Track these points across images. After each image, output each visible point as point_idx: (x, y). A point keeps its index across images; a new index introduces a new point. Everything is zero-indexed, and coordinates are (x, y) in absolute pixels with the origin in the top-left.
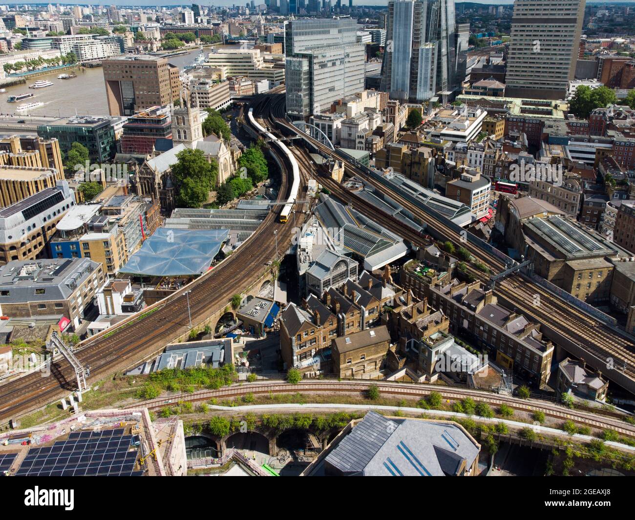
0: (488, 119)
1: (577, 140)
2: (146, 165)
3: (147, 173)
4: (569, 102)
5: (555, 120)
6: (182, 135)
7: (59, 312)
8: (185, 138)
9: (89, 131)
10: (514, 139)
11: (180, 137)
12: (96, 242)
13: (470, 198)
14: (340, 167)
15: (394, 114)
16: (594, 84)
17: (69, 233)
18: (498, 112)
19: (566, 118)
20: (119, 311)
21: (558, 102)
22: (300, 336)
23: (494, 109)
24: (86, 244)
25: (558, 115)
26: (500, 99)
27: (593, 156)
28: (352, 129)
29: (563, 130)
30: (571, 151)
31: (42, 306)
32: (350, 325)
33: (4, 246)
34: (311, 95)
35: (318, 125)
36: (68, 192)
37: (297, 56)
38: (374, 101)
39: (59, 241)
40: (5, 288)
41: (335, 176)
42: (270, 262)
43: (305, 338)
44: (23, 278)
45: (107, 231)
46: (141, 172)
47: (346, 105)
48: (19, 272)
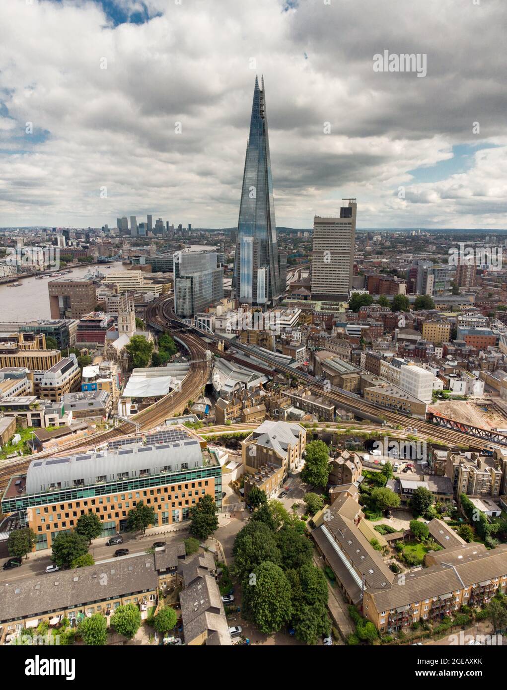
0: (302, 314)
1: (351, 324)
2: (111, 346)
3: (112, 350)
4: (349, 303)
5: (341, 313)
6: (125, 328)
7: (101, 414)
8: (127, 330)
9: (55, 329)
10: (317, 325)
11: (123, 329)
12: (106, 383)
13: (295, 354)
14: (222, 343)
16: (363, 292)
17: (90, 379)
18: (308, 310)
19: (347, 312)
20: (129, 413)
21: (343, 303)
22: (227, 409)
23: (306, 308)
24: (100, 384)
25: (342, 310)
26: (309, 302)
27: (360, 333)
28: (223, 322)
29: (344, 319)
30: (348, 330)
31: (92, 411)
32: (247, 407)
33: (55, 388)
34: (192, 302)
35: (200, 320)
36: (76, 361)
37: (182, 277)
38: (231, 305)
39: (86, 383)
40: (73, 403)
41: (219, 348)
42: (200, 388)
43: (229, 411)
44: (80, 399)
45: (109, 378)
46: (108, 350)
47: (215, 307)
48: (75, 397)
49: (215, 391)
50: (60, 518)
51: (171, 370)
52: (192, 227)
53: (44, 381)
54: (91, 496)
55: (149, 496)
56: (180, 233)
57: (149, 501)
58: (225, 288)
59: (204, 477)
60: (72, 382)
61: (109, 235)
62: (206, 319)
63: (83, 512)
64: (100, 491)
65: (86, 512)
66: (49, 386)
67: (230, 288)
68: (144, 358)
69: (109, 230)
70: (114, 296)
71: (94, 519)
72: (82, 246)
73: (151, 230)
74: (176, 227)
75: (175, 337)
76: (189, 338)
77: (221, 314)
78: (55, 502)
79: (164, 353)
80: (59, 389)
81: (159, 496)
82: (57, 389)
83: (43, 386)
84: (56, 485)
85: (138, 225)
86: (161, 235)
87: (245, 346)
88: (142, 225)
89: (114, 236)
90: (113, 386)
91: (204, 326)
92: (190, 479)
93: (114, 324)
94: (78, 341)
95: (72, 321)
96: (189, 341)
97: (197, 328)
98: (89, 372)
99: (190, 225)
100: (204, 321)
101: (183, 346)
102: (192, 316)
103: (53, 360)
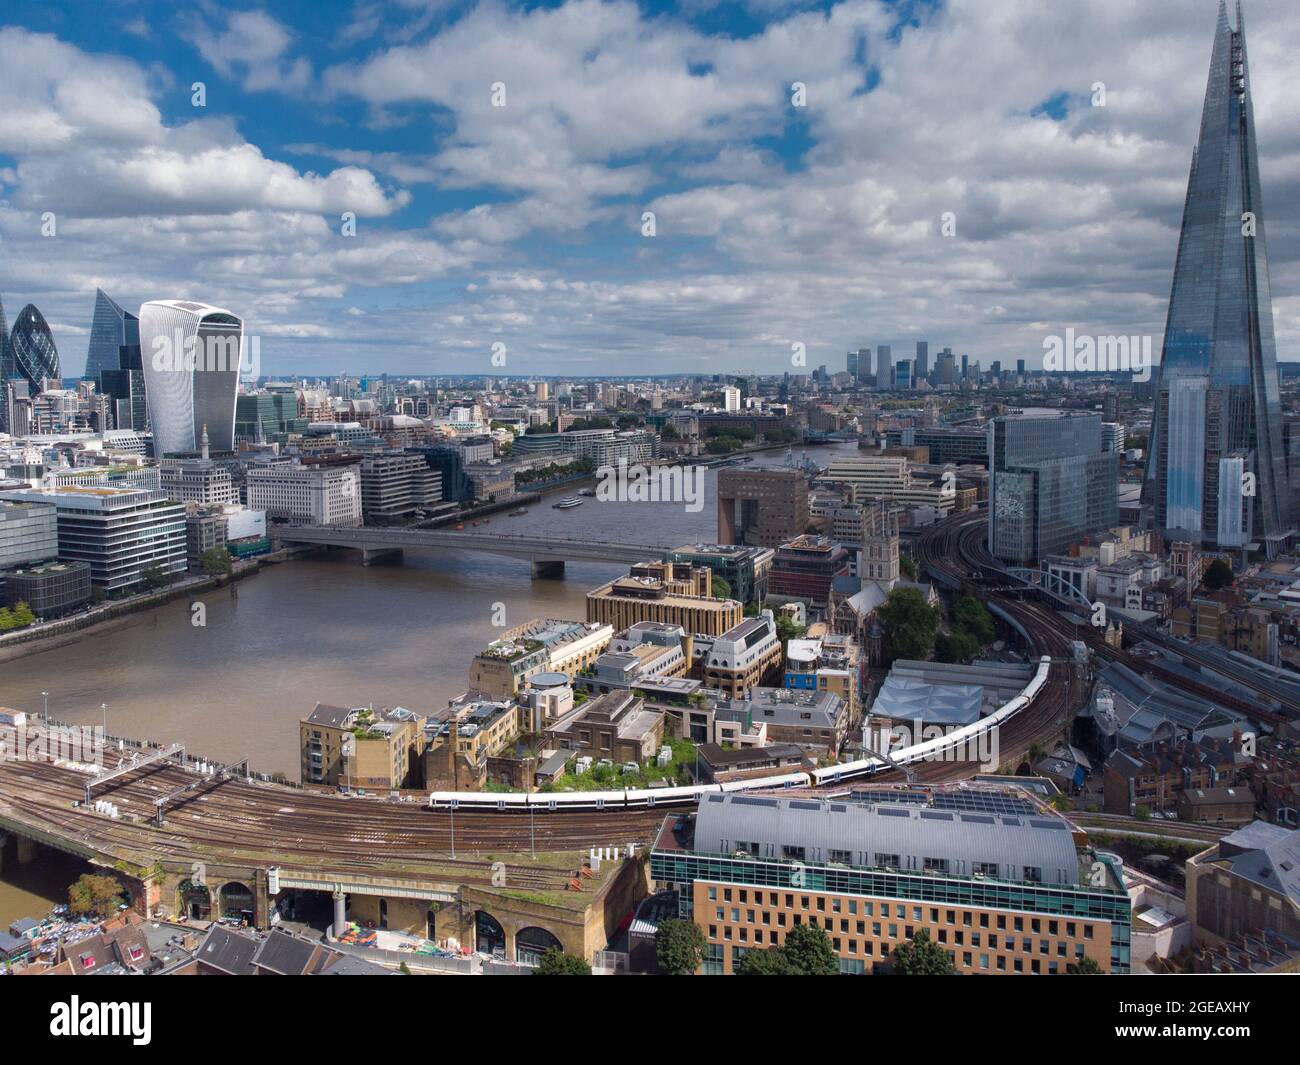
2: (846, 604)
3: (847, 615)
6: (876, 573)
8: (880, 575)
9: (729, 563)
11: (872, 574)
12: (836, 678)
14: (1117, 628)
15: (1186, 563)
17: (804, 665)
22: (1138, 781)
24: (824, 679)
28: (1117, 581)
31: (808, 732)
32: (1197, 785)
33: (733, 672)
34: (1035, 528)
35: (1055, 572)
36: (773, 626)
37: (1012, 470)
38: (1141, 543)
39: (794, 673)
40: (769, 708)
41: (1109, 640)
42: (1059, 721)
43: (1144, 785)
44: (783, 701)
45: (843, 669)
46: (838, 613)
47: (1097, 545)
48: (773, 696)
49: (1102, 736)
50: (752, 919)
51: (985, 675)
52: (1027, 368)
53: (713, 656)
54: (816, 888)
55: (943, 923)
56: (996, 381)
57: (942, 935)
58: (1121, 506)
59: (1082, 914)
60: (764, 667)
61: (829, 387)
62: (1072, 571)
63: (797, 919)
64: (836, 882)
65: (805, 920)
66: (720, 667)
67: (1136, 506)
68: (919, 639)
69: (827, 378)
70: (846, 507)
71: (821, 938)
72: (772, 410)
73: (924, 375)
74: (985, 367)
75: (990, 604)
76: (1028, 610)
77: (1111, 561)
78: (746, 881)
79: (966, 637)
80: (740, 676)
81: (967, 931)
82: (736, 676)
83: (710, 666)
84: (750, 848)
85: (894, 364)
86: (946, 387)
87: (1186, 642)
88: (903, 365)
89: (840, 389)
90: (851, 688)
91: (1065, 588)
92: (1045, 910)
93: (849, 564)
94: (771, 593)
95: (760, 550)
96: (1026, 616)
97: (1047, 590)
98: (799, 650)
99: (1021, 363)
100: (1066, 575)
101: (1012, 628)
102: (1032, 562)
103: (728, 620)
